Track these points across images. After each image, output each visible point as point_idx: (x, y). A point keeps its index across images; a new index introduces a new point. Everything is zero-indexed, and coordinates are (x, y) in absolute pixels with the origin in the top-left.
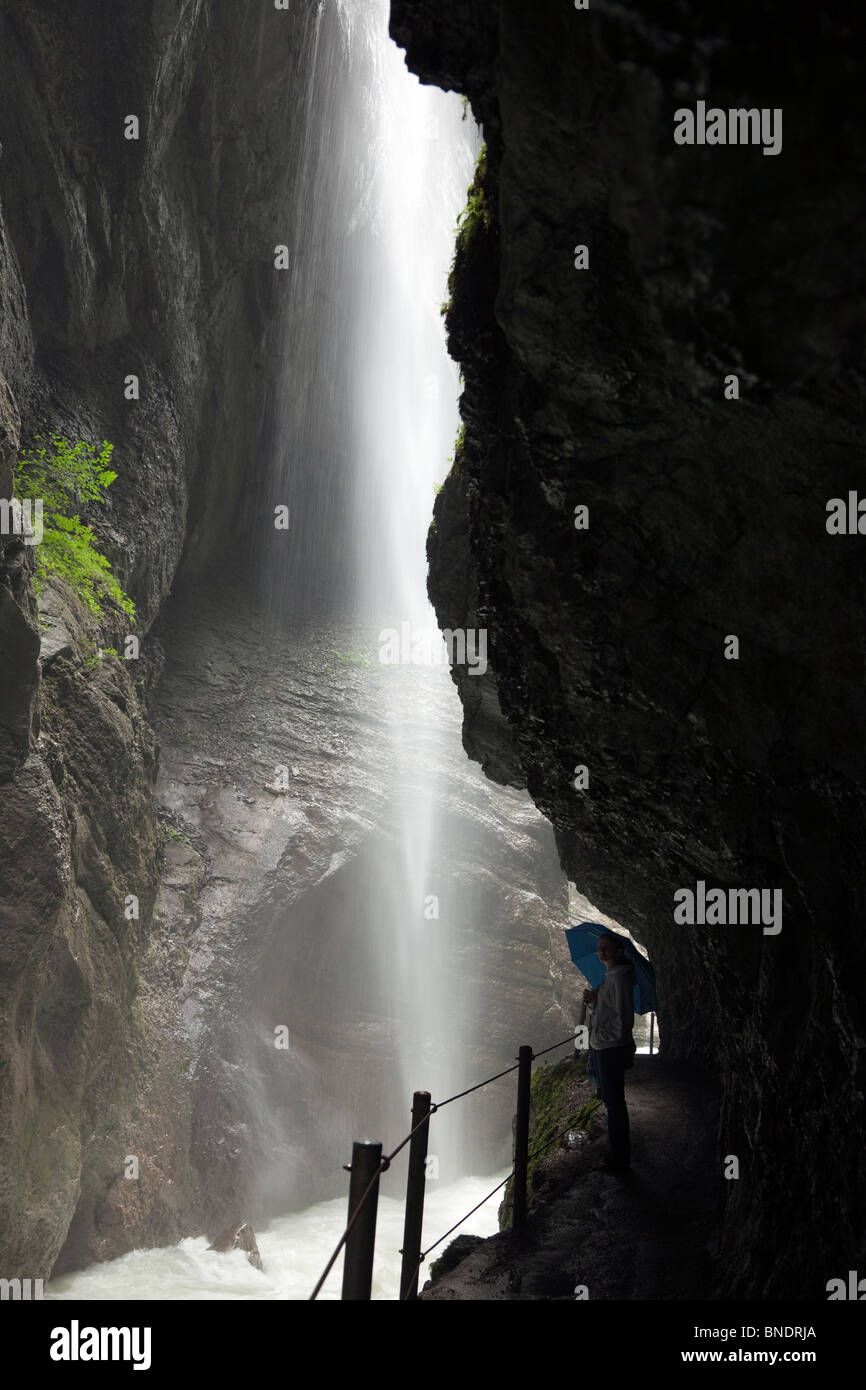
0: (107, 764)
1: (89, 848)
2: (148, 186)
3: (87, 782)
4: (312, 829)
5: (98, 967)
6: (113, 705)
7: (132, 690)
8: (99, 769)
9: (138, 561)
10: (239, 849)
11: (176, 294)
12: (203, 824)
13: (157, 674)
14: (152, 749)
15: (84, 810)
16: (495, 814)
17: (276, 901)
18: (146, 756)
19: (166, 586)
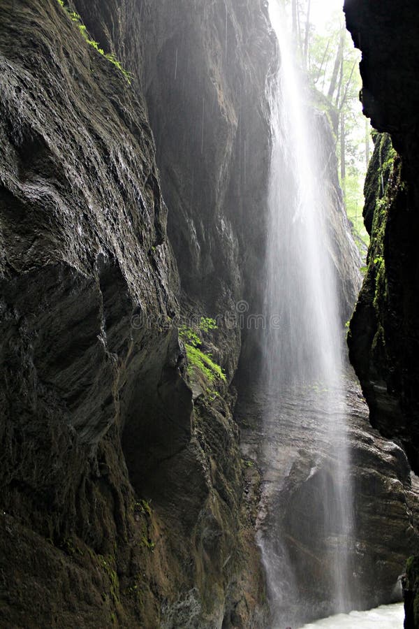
0: (221, 439)
1: (217, 473)
2: (217, 217)
3: (214, 446)
4: (302, 459)
5: (224, 520)
6: (220, 415)
7: (227, 409)
8: (218, 441)
9: (224, 357)
10: (273, 469)
11: (230, 255)
12: (257, 459)
13: (235, 401)
14: (237, 432)
15: (214, 458)
16: (376, 447)
17: (290, 489)
18: (235, 434)
19: (235, 366)
